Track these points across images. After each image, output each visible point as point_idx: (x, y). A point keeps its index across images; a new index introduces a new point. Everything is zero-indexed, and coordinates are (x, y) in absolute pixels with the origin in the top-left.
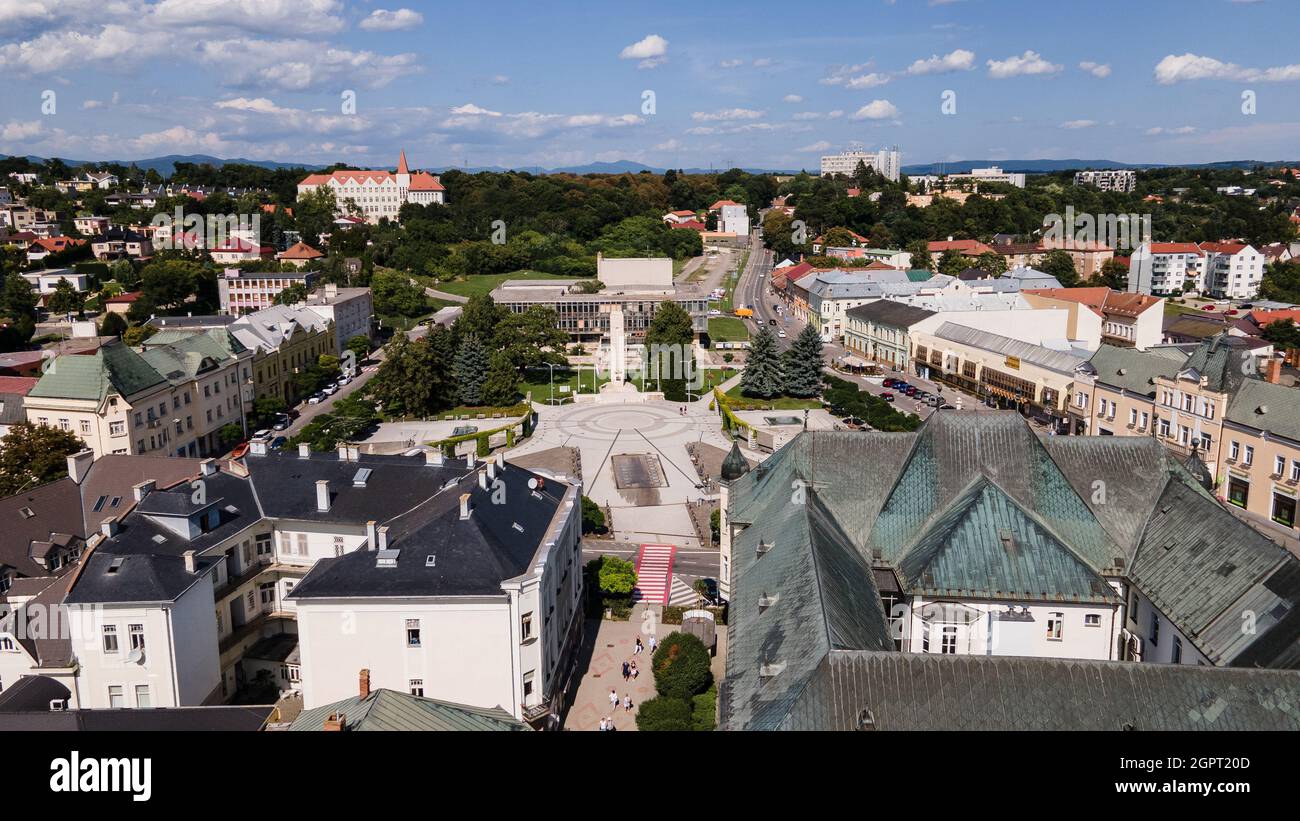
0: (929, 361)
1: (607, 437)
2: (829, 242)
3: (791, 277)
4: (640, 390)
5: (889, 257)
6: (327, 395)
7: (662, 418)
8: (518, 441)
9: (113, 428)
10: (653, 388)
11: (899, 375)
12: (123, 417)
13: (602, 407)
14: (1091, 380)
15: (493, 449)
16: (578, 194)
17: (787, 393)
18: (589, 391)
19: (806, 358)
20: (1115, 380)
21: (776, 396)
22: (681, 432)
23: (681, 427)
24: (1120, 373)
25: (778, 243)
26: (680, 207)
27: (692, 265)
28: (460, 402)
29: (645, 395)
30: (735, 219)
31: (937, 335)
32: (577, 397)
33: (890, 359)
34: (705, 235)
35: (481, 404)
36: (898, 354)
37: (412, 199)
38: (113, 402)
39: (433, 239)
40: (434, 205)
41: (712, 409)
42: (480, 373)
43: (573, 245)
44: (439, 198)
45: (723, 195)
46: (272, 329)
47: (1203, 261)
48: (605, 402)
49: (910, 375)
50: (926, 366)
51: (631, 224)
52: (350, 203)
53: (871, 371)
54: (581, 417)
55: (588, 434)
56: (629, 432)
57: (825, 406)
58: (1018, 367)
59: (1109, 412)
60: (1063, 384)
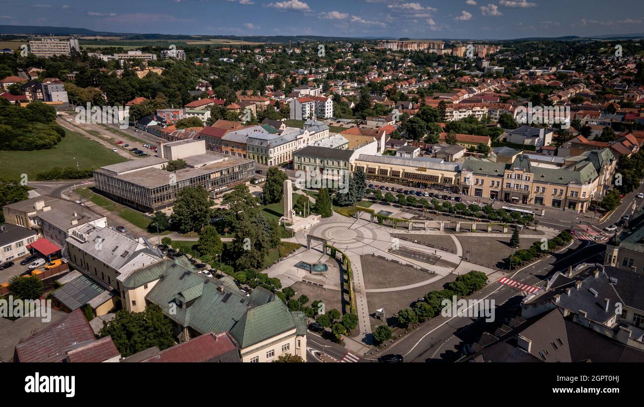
14: (471, 173)
19: (361, 184)
24: (481, 169)
30: (58, 93)
31: (359, 160)
47: (314, 104)
56: (359, 239)
57: (374, 203)
58: (426, 171)
59: (480, 183)
60: (452, 175)
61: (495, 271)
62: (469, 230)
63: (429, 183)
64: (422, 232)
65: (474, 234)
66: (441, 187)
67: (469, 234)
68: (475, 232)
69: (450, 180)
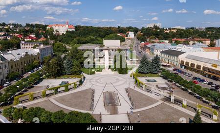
0: (185, 64)
1: (103, 85)
2: (151, 38)
3: (145, 45)
4: (112, 71)
6: (34, 71)
7: (118, 79)
8: (78, 86)
10: (116, 70)
11: (176, 67)
13: (102, 75)
15: (70, 89)
16: (101, 30)
17: (150, 72)
18: (99, 71)
19: (156, 63)
21: (147, 73)
22: (123, 84)
23: (123, 82)
25: (140, 39)
26: (120, 33)
27: (123, 43)
28: (66, 74)
29: (114, 72)
30: (131, 35)
31: (186, 58)
32: (96, 73)
33: (173, 63)
34: (125, 37)
35: (71, 74)
36: (175, 62)
37: (69, 30)
39: (71, 37)
40: (73, 31)
41: (131, 76)
42: (71, 66)
43: (99, 39)
44: (74, 30)
45: (129, 31)
46: (19, 54)
48: (103, 74)
49: (179, 67)
50: (183, 65)
51: (111, 35)
52: (57, 31)
53: (169, 66)
54: (96, 79)
55: (98, 84)
56: (109, 84)
57: (161, 76)
58: (217, 67)
64: (148, 94)
67: (177, 106)
68: (185, 107)
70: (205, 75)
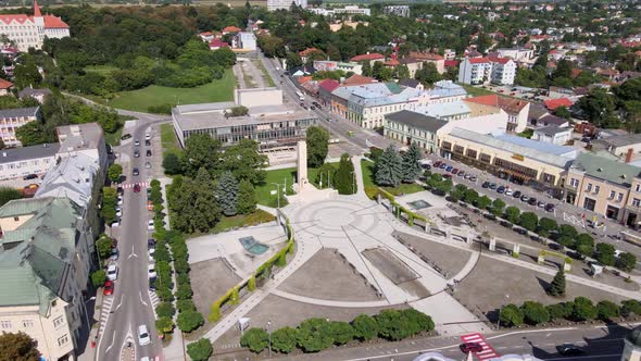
0: (452, 150)
1: (340, 234)
2: (313, 57)
3: (323, 90)
5: (352, 68)
9: (57, 322)
12: (62, 313)
14: (582, 173)
20: (596, 174)
24: (599, 170)
28: (222, 215)
30: (248, 41)
31: (452, 134)
33: (421, 146)
35: (236, 214)
36: (428, 144)
37: (48, 35)
38: (54, 304)
44: (67, 33)
46: (79, 181)
47: (491, 66)
49: (438, 156)
50: (449, 152)
52: (4, 38)
54: (306, 217)
55: (326, 233)
56: (348, 228)
57: (427, 189)
58: (522, 160)
59: (594, 190)
60: (556, 172)
61: (477, 320)
62: (509, 251)
63: (527, 178)
64: (440, 239)
65: (511, 260)
66: (539, 187)
67: (504, 258)
68: (516, 257)
69: (553, 177)
70: (498, 175)
